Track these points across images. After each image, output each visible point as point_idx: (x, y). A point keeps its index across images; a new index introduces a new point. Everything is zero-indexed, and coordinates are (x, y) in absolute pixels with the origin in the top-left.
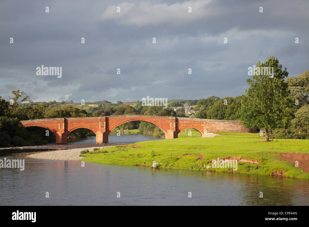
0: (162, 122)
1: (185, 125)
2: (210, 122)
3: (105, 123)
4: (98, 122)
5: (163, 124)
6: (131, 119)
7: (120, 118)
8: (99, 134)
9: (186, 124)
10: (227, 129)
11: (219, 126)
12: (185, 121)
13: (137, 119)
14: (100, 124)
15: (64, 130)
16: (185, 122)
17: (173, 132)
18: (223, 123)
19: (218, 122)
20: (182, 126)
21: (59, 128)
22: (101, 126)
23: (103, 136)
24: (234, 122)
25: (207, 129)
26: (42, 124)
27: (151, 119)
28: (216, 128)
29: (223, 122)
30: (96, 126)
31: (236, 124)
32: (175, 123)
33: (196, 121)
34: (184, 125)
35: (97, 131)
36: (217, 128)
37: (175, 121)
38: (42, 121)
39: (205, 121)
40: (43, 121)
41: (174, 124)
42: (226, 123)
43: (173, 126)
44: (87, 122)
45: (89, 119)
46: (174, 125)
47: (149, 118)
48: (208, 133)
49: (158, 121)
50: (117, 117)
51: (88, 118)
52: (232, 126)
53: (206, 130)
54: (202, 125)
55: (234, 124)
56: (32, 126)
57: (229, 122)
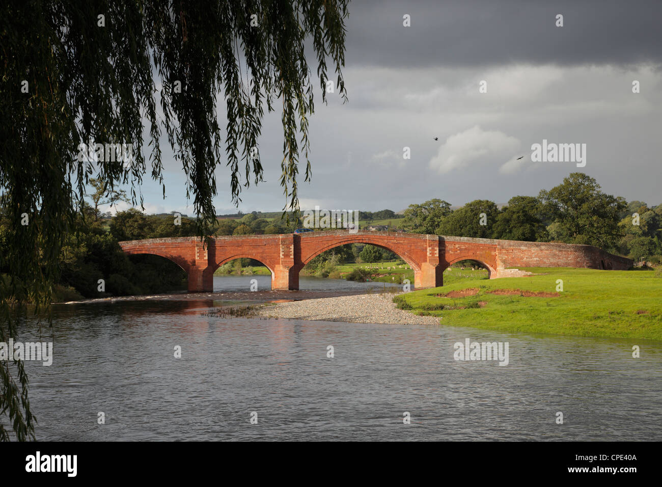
0: (411, 246)
2: (510, 246)
3: (292, 247)
4: (278, 245)
5: (413, 249)
6: (346, 240)
7: (324, 237)
8: (281, 271)
9: (461, 250)
10: (545, 260)
11: (530, 254)
12: (459, 243)
13: (359, 238)
14: (283, 249)
15: (207, 262)
16: (459, 247)
17: (434, 267)
18: (537, 248)
19: (526, 246)
20: (451, 254)
21: (197, 258)
22: (283, 253)
23: (289, 276)
24: (560, 246)
25: (504, 262)
26: (161, 249)
27: (389, 240)
28: (522, 258)
29: (537, 246)
30: (273, 254)
31: (564, 250)
32: (437, 249)
33: (482, 244)
34: (457, 252)
35: (276, 266)
36: (525, 258)
37: (437, 243)
38: (161, 242)
39: (499, 245)
40: (163, 243)
41: (436, 250)
42: (543, 247)
43: (433, 254)
44: (255, 246)
45: (260, 239)
46: (435, 252)
47: (385, 237)
48: (506, 270)
49: (401, 243)
50: (318, 236)
51: (256, 238)
52: (555, 255)
53: (502, 264)
54: (493, 253)
55: (560, 251)
56: (139, 252)
57: (549, 245)
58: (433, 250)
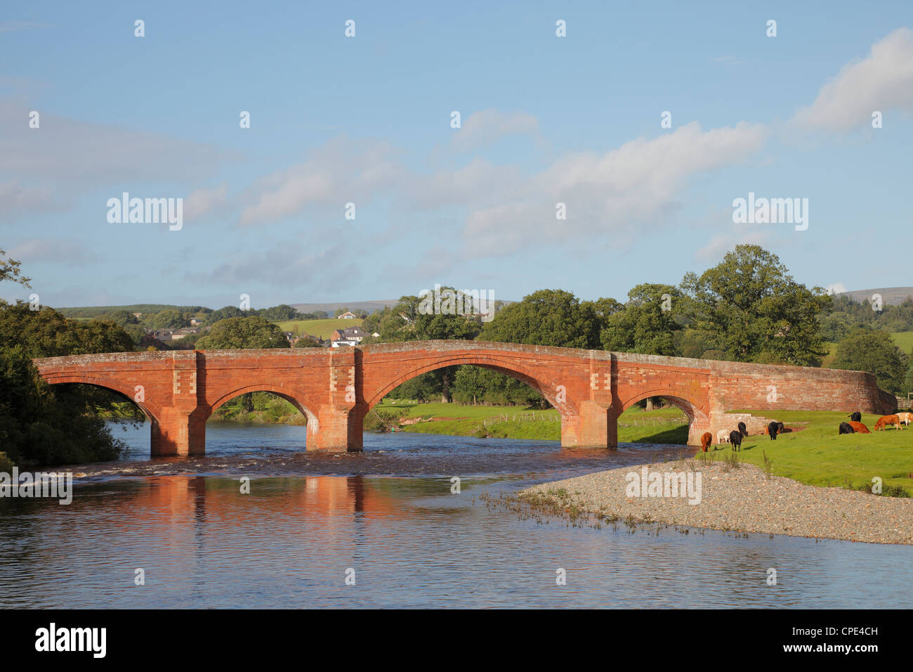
0: (562, 371)
1: (644, 381)
2: (734, 371)
3: (352, 371)
4: (325, 367)
5: (566, 377)
6: (448, 358)
7: (409, 352)
8: (332, 416)
9: (648, 378)
10: (794, 398)
12: (645, 366)
13: (471, 356)
14: (335, 374)
15: (195, 398)
16: (645, 373)
17: (605, 410)
18: (780, 377)
19: (760, 371)
20: (631, 386)
21: (176, 391)
22: (336, 383)
23: (349, 425)
24: (818, 373)
25: (723, 400)
26: (108, 375)
27: (523, 360)
28: (754, 394)
29: (781, 372)
30: (316, 384)
31: (825, 379)
32: (608, 376)
33: (684, 368)
34: (641, 381)
35: (323, 406)
36: (760, 394)
37: (608, 366)
38: (107, 360)
39: (714, 370)
40: (111, 363)
41: (606, 379)
42: (790, 375)
43: (601, 385)
44: (284, 368)
46: (605, 382)
47: (517, 354)
48: (728, 416)
49: (545, 366)
50: (398, 350)
51: (286, 353)
52: (811, 388)
53: (720, 404)
54: (704, 385)
55: (819, 381)
56: (66, 380)
57: (800, 371)
58: (601, 377)
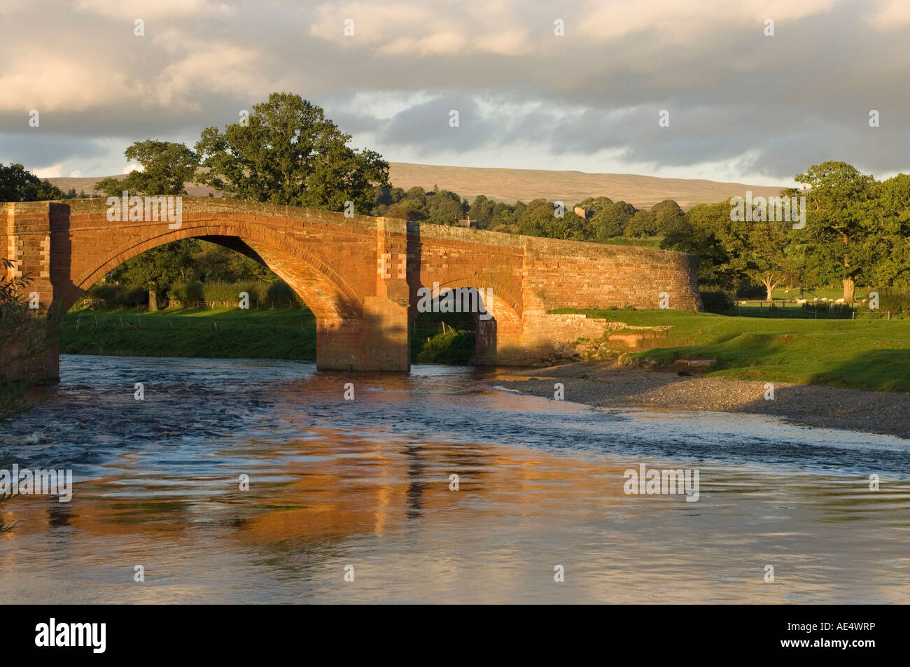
0: (341, 248)
1: (445, 266)
2: (554, 253)
9: (449, 261)
10: (626, 291)
11: (594, 275)
12: (445, 242)
16: (446, 254)
17: (404, 309)
18: (609, 261)
19: (586, 252)
20: (430, 273)
24: (652, 256)
25: (542, 294)
28: (580, 286)
29: (611, 254)
31: (659, 265)
32: (403, 257)
33: (493, 248)
34: (441, 266)
36: (586, 286)
37: (403, 242)
39: (529, 250)
41: (401, 262)
42: (621, 258)
43: (393, 272)
46: (400, 266)
48: (553, 317)
52: (644, 277)
53: (538, 300)
54: (516, 272)
55: (654, 268)
57: (633, 253)
58: (394, 260)
